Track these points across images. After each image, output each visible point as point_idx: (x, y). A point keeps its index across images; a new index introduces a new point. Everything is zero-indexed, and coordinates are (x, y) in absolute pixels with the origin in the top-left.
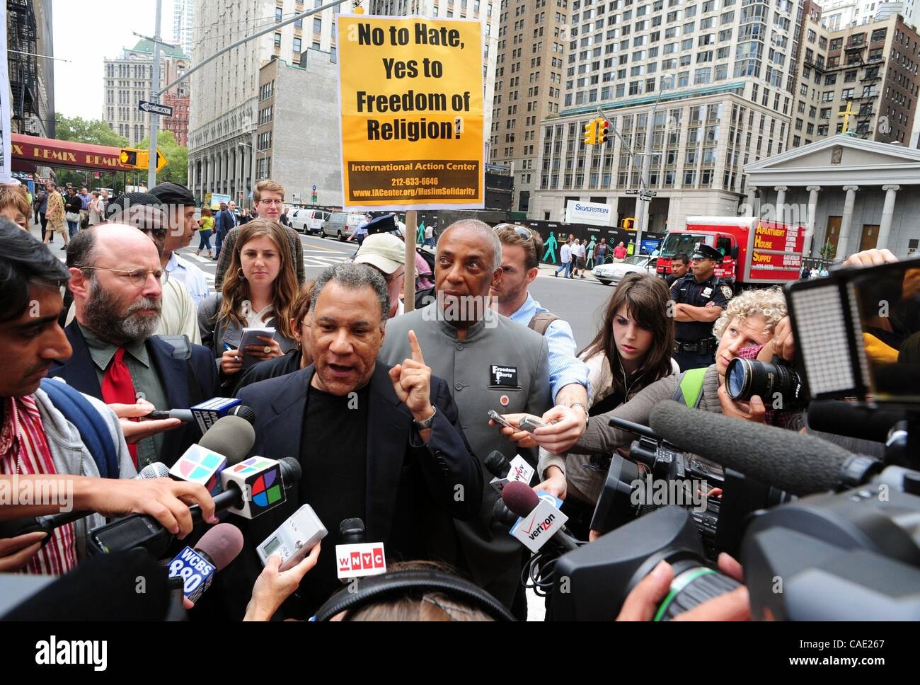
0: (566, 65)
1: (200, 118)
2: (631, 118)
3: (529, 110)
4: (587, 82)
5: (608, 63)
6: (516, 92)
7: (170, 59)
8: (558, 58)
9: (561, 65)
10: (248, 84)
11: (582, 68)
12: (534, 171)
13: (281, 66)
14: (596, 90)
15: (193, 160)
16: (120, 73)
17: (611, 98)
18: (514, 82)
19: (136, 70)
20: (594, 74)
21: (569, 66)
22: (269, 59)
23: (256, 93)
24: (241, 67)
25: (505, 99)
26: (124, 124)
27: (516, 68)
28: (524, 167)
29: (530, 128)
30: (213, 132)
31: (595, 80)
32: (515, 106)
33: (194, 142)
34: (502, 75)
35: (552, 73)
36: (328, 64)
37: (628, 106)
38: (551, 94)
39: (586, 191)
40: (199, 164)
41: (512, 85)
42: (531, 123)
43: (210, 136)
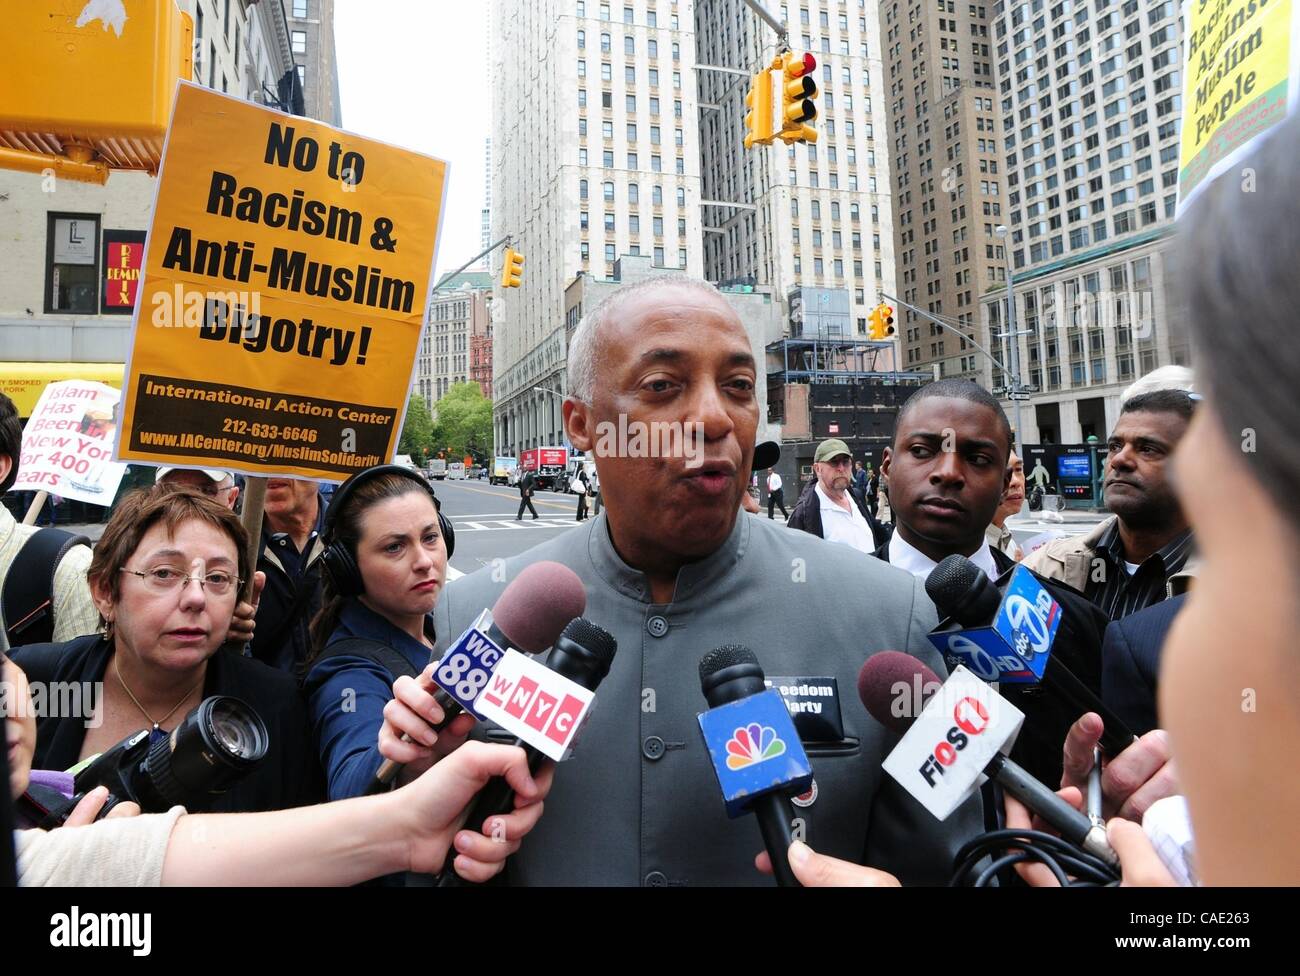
0: (1007, 209)
1: (505, 361)
2: (1123, 270)
3: (959, 283)
4: (1044, 227)
5: (1073, 194)
6: (936, 261)
7: (477, 292)
8: (991, 201)
9: (999, 212)
10: (554, 311)
11: (1033, 210)
12: (980, 372)
13: (588, 282)
14: (1061, 236)
15: (499, 415)
16: (438, 315)
17: (1087, 244)
18: (931, 247)
19: (455, 309)
20: (1052, 214)
21: (1013, 210)
22: (575, 276)
23: (563, 321)
24: (545, 291)
25: (921, 274)
26: (442, 378)
27: (930, 226)
28: (964, 368)
29: (964, 310)
30: (519, 378)
31: (1055, 222)
32: (937, 282)
33: (499, 392)
34: (911, 240)
35: (986, 224)
36: (649, 271)
37: (1115, 252)
38: (990, 255)
39: (1067, 392)
40: (505, 420)
41: (928, 252)
42: (964, 302)
43: (515, 381)
